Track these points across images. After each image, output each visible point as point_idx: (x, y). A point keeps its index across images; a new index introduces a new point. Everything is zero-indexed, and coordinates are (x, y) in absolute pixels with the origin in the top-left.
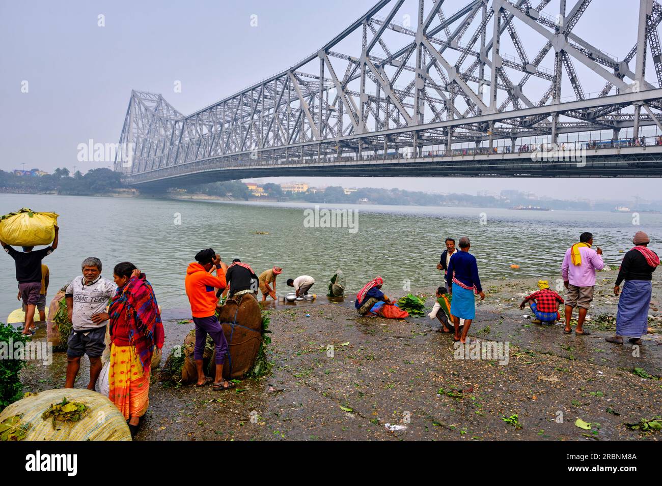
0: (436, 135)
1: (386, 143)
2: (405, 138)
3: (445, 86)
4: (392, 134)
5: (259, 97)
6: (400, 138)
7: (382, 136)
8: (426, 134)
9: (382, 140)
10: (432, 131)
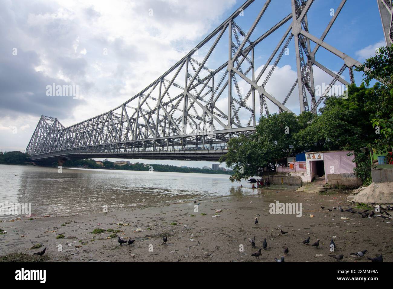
0: (192, 140)
1: (168, 143)
2: (177, 141)
3: (196, 116)
4: (171, 139)
5: (107, 119)
6: (175, 141)
7: (167, 140)
8: (188, 139)
9: (166, 141)
10: (191, 138)
